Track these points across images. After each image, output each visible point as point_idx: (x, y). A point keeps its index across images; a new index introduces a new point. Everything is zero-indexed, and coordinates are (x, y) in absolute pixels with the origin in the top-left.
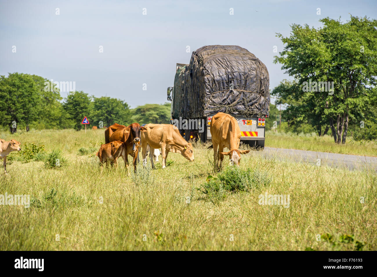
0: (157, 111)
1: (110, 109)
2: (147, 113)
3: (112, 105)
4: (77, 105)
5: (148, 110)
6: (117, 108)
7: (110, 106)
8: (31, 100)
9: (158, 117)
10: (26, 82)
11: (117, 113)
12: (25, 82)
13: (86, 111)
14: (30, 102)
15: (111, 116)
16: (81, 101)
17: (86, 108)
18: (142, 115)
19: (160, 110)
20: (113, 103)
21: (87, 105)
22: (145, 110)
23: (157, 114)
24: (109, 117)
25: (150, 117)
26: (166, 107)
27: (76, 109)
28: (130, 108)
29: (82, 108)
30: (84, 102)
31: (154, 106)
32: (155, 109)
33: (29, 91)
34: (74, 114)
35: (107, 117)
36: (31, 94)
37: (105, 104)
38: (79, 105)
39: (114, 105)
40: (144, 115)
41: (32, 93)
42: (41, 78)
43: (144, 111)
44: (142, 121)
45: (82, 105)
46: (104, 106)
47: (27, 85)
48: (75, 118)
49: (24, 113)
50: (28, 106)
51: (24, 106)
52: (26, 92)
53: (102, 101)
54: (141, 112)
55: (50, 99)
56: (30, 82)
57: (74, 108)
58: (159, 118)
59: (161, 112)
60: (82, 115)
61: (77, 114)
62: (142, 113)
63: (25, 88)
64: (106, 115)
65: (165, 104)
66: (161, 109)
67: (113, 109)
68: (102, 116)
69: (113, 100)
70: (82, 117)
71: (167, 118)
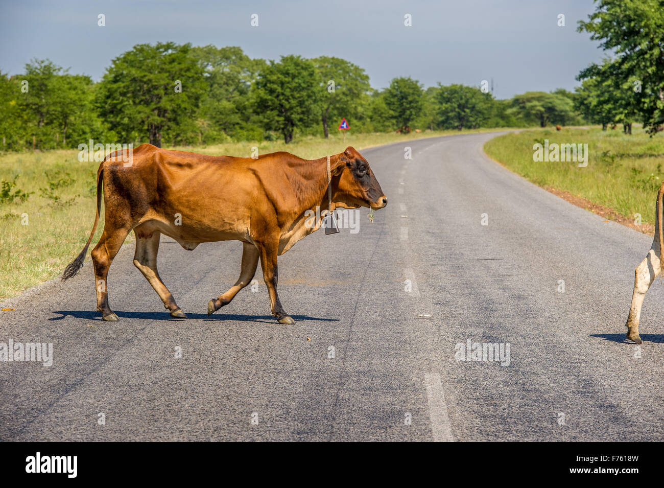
0: (543, 101)
1: (463, 102)
2: (528, 105)
3: (466, 96)
4: (403, 98)
5: (529, 100)
6: (474, 100)
7: (463, 97)
8: (311, 94)
9: (543, 109)
10: (305, 69)
11: (474, 107)
12: (302, 68)
13: (416, 107)
14: (309, 96)
15: (465, 112)
16: (409, 93)
17: (417, 102)
18: (521, 108)
19: (547, 100)
20: (467, 92)
21: (416, 97)
22: (525, 100)
23: (543, 106)
24: (463, 113)
25: (532, 110)
26: (556, 95)
27: (402, 105)
28: (496, 99)
29: (411, 102)
30: (413, 94)
31: (538, 95)
32: (539, 98)
33: (307, 82)
34: (399, 110)
35: (459, 113)
36: (311, 85)
37: (456, 95)
38: (406, 99)
39: (469, 95)
40: (524, 108)
41: (311, 83)
42: (343, 62)
43: (524, 102)
44: (521, 116)
45: (410, 99)
46: (455, 97)
47: (305, 73)
48: (400, 116)
49: (303, 113)
50: (307, 103)
51: (301, 104)
52: (304, 82)
53: (451, 90)
54: (520, 103)
55: (355, 91)
56: (310, 68)
57: (399, 103)
58: (545, 111)
59: (547, 102)
60: (411, 112)
61: (403, 112)
62: (521, 105)
63: (303, 77)
64: (457, 110)
65: (556, 91)
66: (548, 98)
67: (467, 102)
68: (452, 111)
69: (467, 88)
70: (411, 115)
71: (556, 111)
